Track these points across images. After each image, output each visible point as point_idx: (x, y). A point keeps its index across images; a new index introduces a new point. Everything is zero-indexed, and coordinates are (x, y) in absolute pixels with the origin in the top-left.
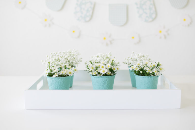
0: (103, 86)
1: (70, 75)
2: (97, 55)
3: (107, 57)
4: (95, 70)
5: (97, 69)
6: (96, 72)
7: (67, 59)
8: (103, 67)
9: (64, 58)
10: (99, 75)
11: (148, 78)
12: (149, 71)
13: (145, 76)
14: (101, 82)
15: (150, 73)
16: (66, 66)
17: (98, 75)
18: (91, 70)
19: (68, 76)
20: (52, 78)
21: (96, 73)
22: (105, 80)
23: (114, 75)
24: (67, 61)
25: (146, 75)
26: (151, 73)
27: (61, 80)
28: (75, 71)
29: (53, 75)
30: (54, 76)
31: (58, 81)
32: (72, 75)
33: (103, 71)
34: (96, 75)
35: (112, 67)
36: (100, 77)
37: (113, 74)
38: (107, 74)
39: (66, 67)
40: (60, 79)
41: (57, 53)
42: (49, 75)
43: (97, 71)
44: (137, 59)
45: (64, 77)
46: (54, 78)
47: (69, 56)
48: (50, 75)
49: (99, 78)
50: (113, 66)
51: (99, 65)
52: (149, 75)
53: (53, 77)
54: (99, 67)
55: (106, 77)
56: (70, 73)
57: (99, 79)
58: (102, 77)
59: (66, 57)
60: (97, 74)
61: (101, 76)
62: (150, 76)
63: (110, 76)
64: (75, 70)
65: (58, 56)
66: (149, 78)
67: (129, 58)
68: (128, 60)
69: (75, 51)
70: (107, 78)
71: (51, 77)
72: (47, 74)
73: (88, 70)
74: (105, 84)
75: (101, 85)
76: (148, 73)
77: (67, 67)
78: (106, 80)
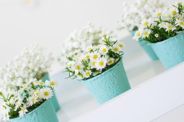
0: (112, 88)
1: (47, 98)
2: (69, 39)
3: (88, 33)
4: (85, 69)
5: (87, 66)
6: (87, 71)
7: (29, 68)
8: (95, 57)
9: (22, 69)
10: (96, 74)
11: (174, 39)
12: (169, 27)
13: (166, 39)
14: (106, 84)
15: (172, 31)
16: (32, 83)
17: (94, 75)
18: (77, 72)
19: (44, 100)
20: (19, 120)
21: (89, 73)
22: (110, 76)
23: (120, 59)
24: (30, 71)
25: (167, 36)
26: (175, 28)
27: (36, 114)
28: (52, 86)
29: (19, 112)
30: (21, 113)
31: (33, 119)
32: (50, 95)
33: (99, 63)
34: (90, 76)
35: (111, 47)
36: (98, 76)
37: (118, 59)
38: (109, 64)
39: (33, 85)
40: (34, 114)
41: (7, 66)
42: (11, 115)
43: (88, 68)
44: (139, 12)
45: (40, 106)
46: (23, 116)
47: (29, 62)
48: (14, 115)
49: (97, 78)
50: (110, 45)
51: (88, 57)
52: (173, 34)
53: (20, 115)
54: (89, 60)
55: (109, 70)
56: (46, 94)
57: (98, 80)
58: (103, 73)
59: (24, 65)
60: (92, 73)
61: (100, 74)
62: (176, 34)
63: (115, 66)
64: (53, 84)
65: (10, 70)
66: (176, 38)
67: (123, 16)
68: (123, 21)
69: (34, 47)
70: (113, 71)
71: (18, 118)
72: (8, 116)
73: (71, 74)
74: (113, 83)
75: (108, 89)
76: (170, 32)
77: (36, 84)
78: (112, 76)
